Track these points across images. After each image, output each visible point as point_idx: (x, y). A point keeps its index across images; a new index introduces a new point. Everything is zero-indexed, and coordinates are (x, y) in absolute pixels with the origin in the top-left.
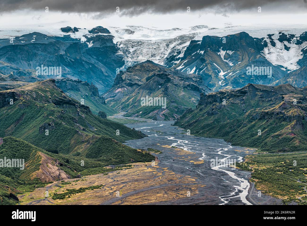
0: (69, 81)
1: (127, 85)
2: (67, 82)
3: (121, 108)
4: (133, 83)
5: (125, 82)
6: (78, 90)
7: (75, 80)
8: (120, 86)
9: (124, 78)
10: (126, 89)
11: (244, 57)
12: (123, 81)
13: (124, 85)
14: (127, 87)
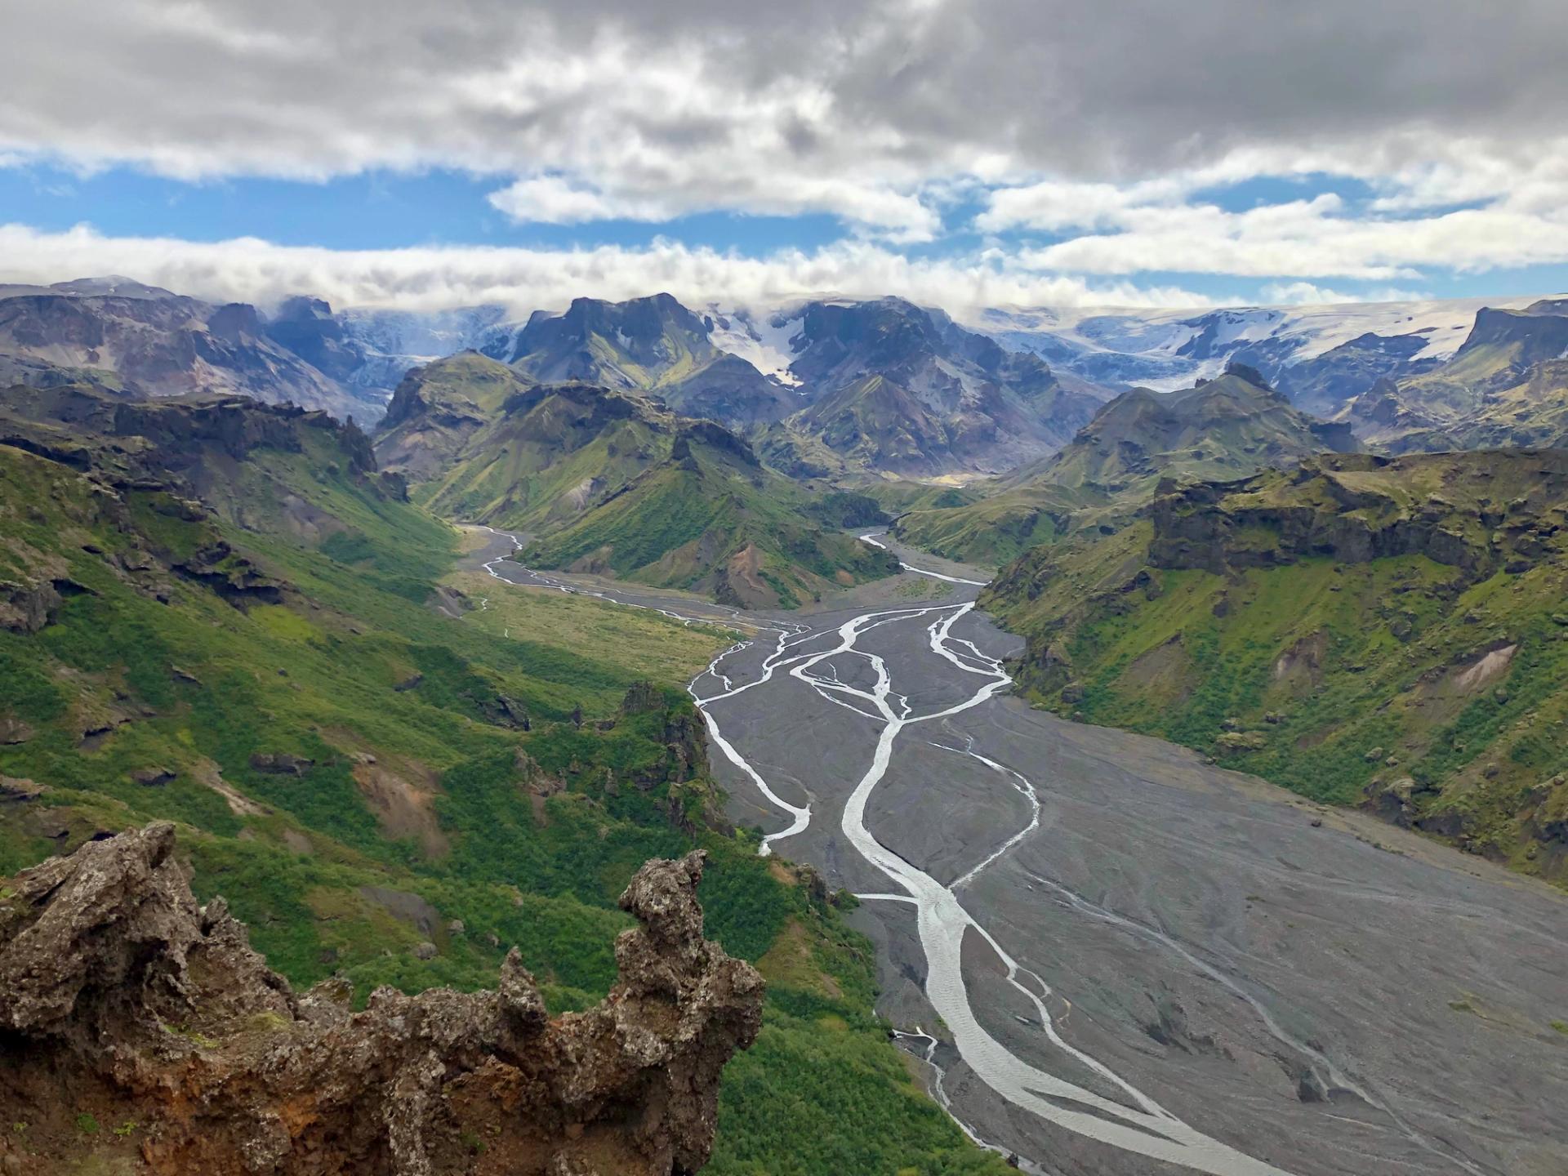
0: (252, 411)
1: (441, 423)
2: (245, 413)
3: (451, 507)
4: (459, 414)
5: (432, 413)
6: (293, 447)
7: (274, 407)
8: (416, 425)
9: (426, 400)
10: (438, 435)
11: (680, 352)
12: (423, 407)
13: (430, 422)
14: (442, 428)
